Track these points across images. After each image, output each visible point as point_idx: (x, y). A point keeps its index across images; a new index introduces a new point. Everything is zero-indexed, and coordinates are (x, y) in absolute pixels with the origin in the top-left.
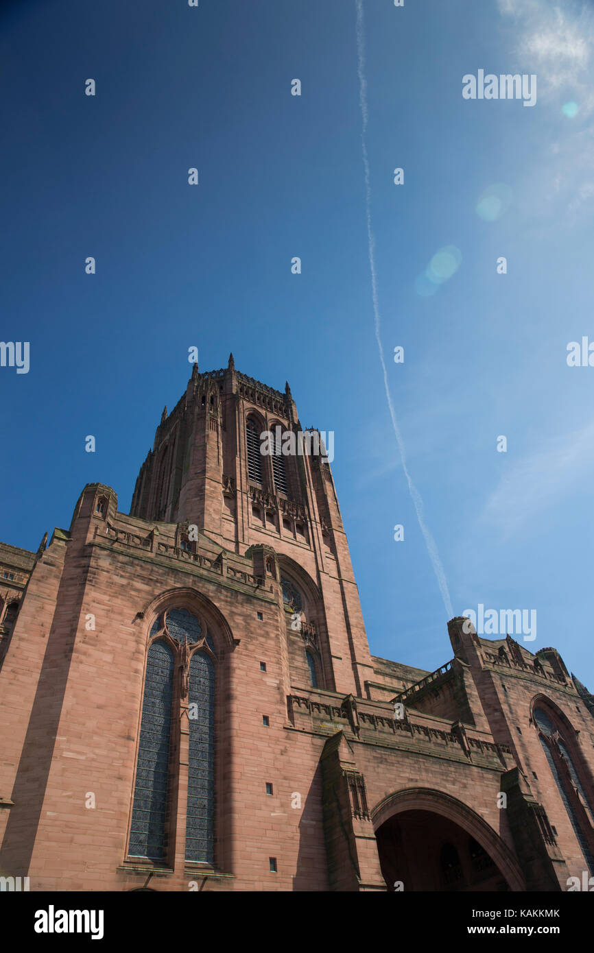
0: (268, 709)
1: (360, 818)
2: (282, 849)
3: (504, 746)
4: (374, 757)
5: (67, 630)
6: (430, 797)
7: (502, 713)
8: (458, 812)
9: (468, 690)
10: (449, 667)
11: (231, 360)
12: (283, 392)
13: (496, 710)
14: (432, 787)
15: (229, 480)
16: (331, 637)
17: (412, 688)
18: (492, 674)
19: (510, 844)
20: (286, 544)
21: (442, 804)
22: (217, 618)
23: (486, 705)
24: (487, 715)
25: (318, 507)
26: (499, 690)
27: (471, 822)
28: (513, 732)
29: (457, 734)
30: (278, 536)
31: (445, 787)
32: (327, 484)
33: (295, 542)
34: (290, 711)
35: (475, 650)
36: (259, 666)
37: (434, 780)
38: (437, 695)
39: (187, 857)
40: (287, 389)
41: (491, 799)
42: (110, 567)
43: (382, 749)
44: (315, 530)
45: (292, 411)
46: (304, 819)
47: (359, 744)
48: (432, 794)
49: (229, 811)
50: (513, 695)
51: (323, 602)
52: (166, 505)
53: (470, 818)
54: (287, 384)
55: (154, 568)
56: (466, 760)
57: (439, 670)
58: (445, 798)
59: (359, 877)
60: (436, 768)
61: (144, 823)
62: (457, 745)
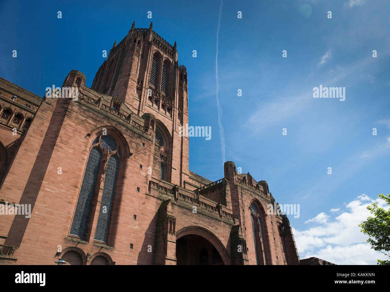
0: (140, 185)
1: (171, 234)
2: (136, 241)
3: (236, 215)
4: (182, 212)
5: (54, 136)
6: (202, 231)
7: (239, 203)
8: (211, 238)
9: (227, 192)
10: (221, 181)
11: (151, 25)
12: (173, 45)
13: (236, 202)
14: (203, 227)
15: (140, 81)
16: (173, 160)
17: (204, 187)
18: (238, 187)
19: (229, 252)
20: (161, 115)
21: (206, 234)
22: (124, 142)
23: (233, 199)
24: (232, 203)
25: (179, 102)
26: (240, 194)
27: (216, 242)
28: (241, 211)
29: (218, 208)
30: (158, 111)
31: (209, 228)
32: (185, 92)
33: (165, 116)
34: (150, 187)
35: (233, 176)
36: (139, 166)
37: (205, 225)
38: (213, 191)
39: (95, 238)
40: (175, 45)
41: (226, 235)
42: (78, 111)
43: (186, 209)
44: (175, 112)
45: (175, 55)
46: (148, 231)
47: (176, 206)
48: (203, 230)
49: (116, 223)
50: (244, 196)
51: (173, 144)
52: (109, 87)
53: (216, 240)
54: (175, 42)
55: (99, 115)
56: (220, 219)
57: (216, 182)
58: (208, 232)
59: (166, 256)
60: (206, 220)
61: (79, 223)
62: (217, 212)
